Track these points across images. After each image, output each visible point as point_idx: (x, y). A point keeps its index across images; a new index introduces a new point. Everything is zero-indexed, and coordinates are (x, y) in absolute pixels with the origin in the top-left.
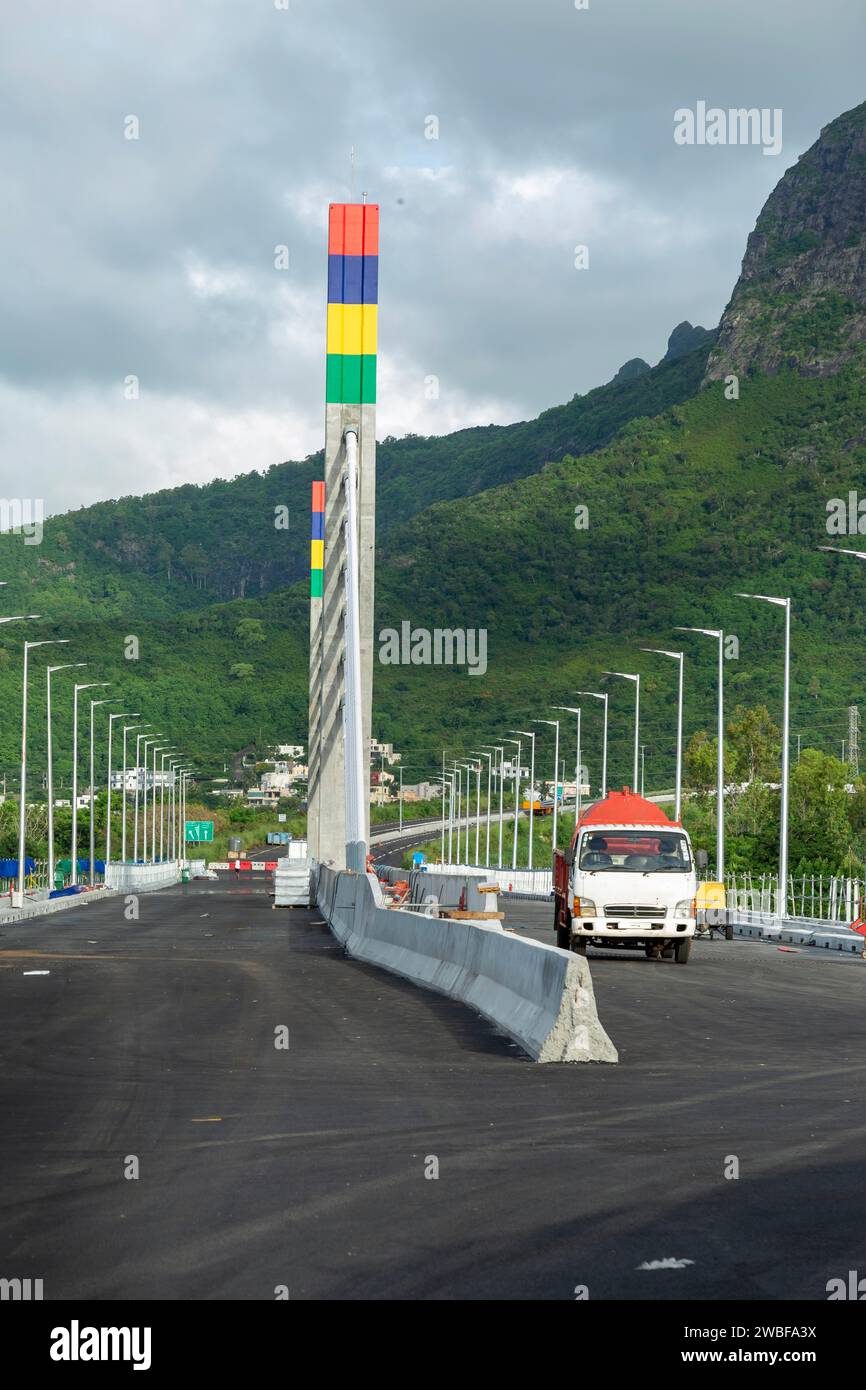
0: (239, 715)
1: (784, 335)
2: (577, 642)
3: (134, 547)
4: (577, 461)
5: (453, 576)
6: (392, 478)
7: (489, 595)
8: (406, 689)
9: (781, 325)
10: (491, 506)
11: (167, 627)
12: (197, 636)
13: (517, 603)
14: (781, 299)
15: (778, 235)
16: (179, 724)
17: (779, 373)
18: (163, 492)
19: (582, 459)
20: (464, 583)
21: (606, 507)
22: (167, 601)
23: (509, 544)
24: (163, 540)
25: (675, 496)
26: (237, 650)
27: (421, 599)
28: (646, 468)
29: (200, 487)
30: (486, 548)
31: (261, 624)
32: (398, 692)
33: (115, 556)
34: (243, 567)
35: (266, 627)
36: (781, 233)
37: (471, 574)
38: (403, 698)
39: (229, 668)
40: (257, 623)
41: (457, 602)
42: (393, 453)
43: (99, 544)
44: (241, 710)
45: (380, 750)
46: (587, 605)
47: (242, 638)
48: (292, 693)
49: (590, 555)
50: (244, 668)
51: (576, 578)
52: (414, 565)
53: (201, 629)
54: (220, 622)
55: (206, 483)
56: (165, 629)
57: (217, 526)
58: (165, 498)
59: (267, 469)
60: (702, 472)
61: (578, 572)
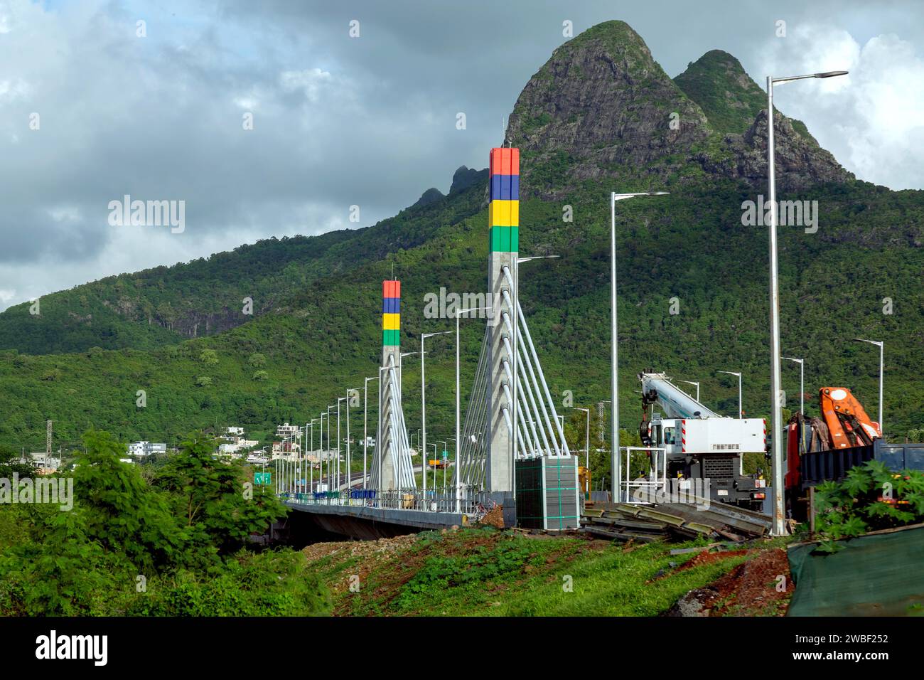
0: (203, 409)
1: (532, 176)
2: (409, 363)
3: (128, 304)
4: (407, 252)
5: (332, 323)
6: (287, 262)
7: (355, 334)
8: (305, 392)
9: (529, 170)
10: (355, 280)
11: (157, 354)
12: (176, 360)
13: (371, 339)
14: (530, 154)
15: (528, 115)
16: (166, 414)
17: (529, 199)
18: (146, 271)
19: (410, 251)
20: (339, 327)
21: (425, 280)
22: (149, 338)
23: (366, 303)
24: (146, 300)
25: (468, 273)
26: (201, 369)
27: (313, 337)
28: (449, 257)
29: (169, 267)
30: (353, 306)
31: (215, 353)
32: (300, 394)
33: (116, 310)
34: (195, 317)
35: (219, 354)
36: (529, 114)
37: (344, 321)
38: (303, 398)
39: (196, 379)
40: (212, 352)
41: (336, 339)
42: (288, 247)
43: (106, 303)
44: (204, 406)
45: (291, 430)
46: (415, 340)
47: (204, 361)
48: (235, 395)
49: (416, 310)
50: (206, 380)
51: (408, 323)
52: (308, 316)
53: (178, 355)
54: (190, 351)
55: (172, 265)
56: (156, 356)
57: (179, 291)
58: (146, 274)
59: (209, 257)
60: (483, 259)
61: (409, 320)
